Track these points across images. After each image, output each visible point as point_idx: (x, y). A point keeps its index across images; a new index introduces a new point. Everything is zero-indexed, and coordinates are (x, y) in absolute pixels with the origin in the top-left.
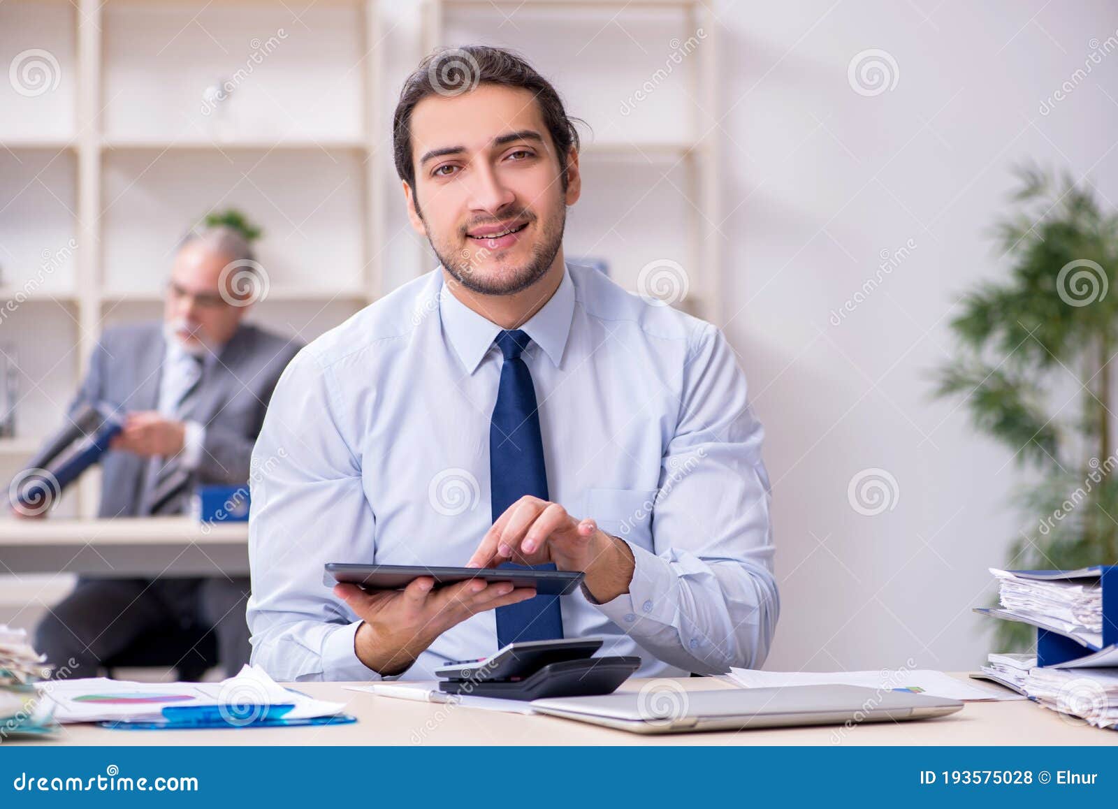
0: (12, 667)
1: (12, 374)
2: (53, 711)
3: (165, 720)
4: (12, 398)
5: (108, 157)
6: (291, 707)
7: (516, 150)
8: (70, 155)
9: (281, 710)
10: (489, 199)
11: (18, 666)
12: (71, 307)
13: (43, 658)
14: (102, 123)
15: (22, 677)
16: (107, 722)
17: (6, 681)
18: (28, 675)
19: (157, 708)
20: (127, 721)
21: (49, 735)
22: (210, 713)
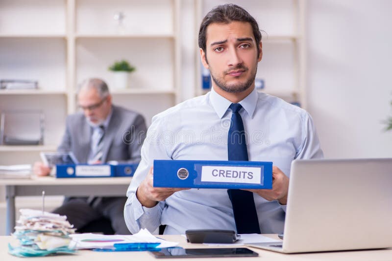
0: (61, 229)
1: (42, 121)
2: (76, 245)
3: (115, 248)
4: (42, 130)
5: (78, 40)
6: (160, 243)
7: (244, 44)
8: (64, 40)
9: (156, 245)
10: (234, 61)
11: (64, 229)
12: (64, 97)
13: (72, 226)
14: (76, 28)
15: (65, 233)
16: (94, 249)
17: (60, 234)
18: (67, 232)
19: (112, 244)
20: (102, 248)
21: (74, 253)
22: (131, 246)
